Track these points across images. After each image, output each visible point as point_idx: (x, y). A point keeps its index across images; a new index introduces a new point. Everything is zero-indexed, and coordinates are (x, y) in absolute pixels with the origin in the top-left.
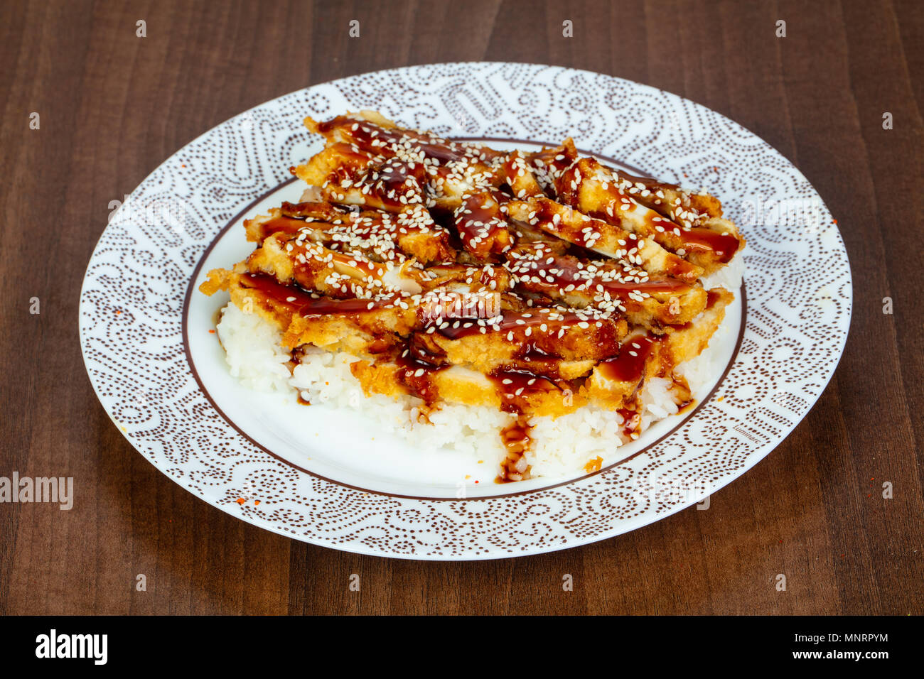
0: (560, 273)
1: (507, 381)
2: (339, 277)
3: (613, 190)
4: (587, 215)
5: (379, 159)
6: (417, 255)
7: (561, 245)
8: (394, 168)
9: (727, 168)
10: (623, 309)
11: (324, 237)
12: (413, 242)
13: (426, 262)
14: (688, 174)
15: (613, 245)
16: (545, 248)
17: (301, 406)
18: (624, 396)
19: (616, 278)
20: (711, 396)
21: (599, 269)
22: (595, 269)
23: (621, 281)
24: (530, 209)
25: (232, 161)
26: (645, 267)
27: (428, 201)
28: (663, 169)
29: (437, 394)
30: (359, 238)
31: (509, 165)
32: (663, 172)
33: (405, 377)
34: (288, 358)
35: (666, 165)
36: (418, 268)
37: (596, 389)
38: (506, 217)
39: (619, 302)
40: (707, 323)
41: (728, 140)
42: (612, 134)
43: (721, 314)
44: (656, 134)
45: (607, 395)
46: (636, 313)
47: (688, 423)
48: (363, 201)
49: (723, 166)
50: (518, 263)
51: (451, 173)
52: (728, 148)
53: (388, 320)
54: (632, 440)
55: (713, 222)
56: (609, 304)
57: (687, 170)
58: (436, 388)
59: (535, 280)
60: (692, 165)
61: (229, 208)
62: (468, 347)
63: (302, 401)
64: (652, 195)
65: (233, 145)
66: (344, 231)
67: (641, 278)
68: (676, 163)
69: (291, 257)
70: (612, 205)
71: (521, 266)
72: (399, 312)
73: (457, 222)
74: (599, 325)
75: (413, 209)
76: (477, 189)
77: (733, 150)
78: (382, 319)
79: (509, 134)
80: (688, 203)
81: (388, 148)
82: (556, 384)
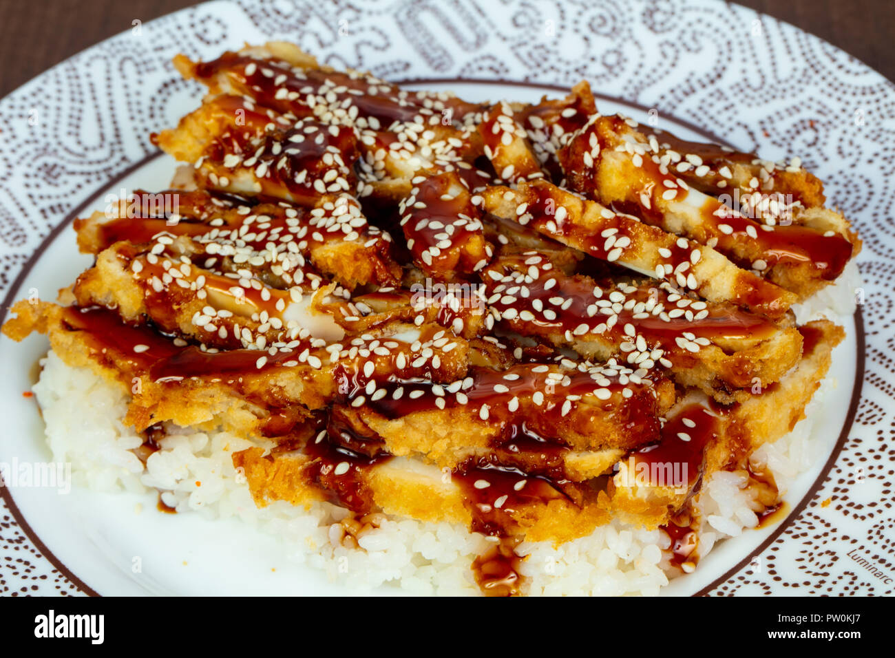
0: (566, 305)
1: (481, 484)
2: (214, 313)
3: (650, 167)
4: (609, 207)
5: (284, 120)
6: (339, 275)
7: (569, 255)
8: (306, 135)
9: (830, 123)
10: (667, 363)
11: (192, 249)
12: (332, 255)
13: (354, 286)
14: (769, 131)
15: (650, 257)
16: (543, 262)
17: (163, 514)
18: (670, 507)
19: (655, 313)
20: (811, 497)
21: (628, 297)
22: (622, 298)
23: (664, 317)
24: (519, 199)
25: (74, 121)
26: (703, 292)
27: (361, 186)
28: (732, 124)
29: (372, 501)
30: (250, 249)
31: (489, 126)
32: (731, 129)
33: (320, 474)
34: (138, 442)
35: (737, 118)
36: (342, 297)
37: (624, 499)
38: (482, 213)
39: (661, 352)
40: (804, 380)
41: (830, 79)
42: (654, 71)
43: (824, 364)
44: (720, 70)
45: (643, 509)
46: (689, 370)
47: (774, 544)
48: (257, 188)
49: (823, 119)
50: (500, 288)
51: (397, 140)
52: (830, 90)
53: (289, 384)
54: (684, 573)
55: (811, 215)
56: (645, 356)
57: (768, 126)
58: (370, 492)
59: (527, 316)
60: (776, 118)
61: (66, 196)
62: (415, 429)
63: (163, 507)
64: (713, 173)
65: (77, 96)
66: (228, 237)
67: (695, 312)
68: (752, 115)
69: (139, 282)
70: (650, 191)
71: (503, 294)
72: (306, 373)
73: (403, 222)
74: (628, 393)
75: (334, 202)
76: (437, 167)
77: (839, 94)
78: (281, 384)
79: (497, 72)
80: (771, 183)
81: (301, 102)
82: (560, 489)
